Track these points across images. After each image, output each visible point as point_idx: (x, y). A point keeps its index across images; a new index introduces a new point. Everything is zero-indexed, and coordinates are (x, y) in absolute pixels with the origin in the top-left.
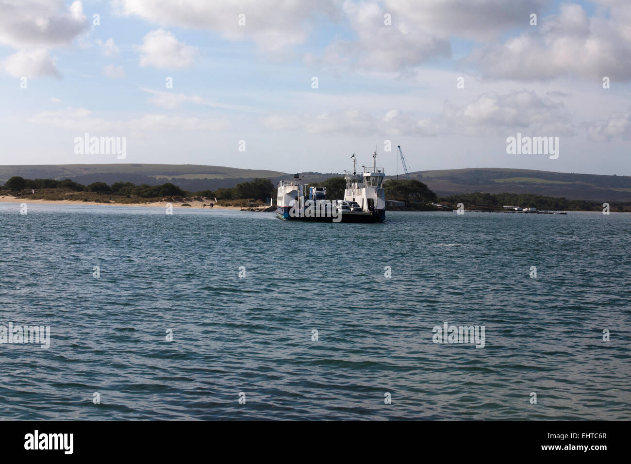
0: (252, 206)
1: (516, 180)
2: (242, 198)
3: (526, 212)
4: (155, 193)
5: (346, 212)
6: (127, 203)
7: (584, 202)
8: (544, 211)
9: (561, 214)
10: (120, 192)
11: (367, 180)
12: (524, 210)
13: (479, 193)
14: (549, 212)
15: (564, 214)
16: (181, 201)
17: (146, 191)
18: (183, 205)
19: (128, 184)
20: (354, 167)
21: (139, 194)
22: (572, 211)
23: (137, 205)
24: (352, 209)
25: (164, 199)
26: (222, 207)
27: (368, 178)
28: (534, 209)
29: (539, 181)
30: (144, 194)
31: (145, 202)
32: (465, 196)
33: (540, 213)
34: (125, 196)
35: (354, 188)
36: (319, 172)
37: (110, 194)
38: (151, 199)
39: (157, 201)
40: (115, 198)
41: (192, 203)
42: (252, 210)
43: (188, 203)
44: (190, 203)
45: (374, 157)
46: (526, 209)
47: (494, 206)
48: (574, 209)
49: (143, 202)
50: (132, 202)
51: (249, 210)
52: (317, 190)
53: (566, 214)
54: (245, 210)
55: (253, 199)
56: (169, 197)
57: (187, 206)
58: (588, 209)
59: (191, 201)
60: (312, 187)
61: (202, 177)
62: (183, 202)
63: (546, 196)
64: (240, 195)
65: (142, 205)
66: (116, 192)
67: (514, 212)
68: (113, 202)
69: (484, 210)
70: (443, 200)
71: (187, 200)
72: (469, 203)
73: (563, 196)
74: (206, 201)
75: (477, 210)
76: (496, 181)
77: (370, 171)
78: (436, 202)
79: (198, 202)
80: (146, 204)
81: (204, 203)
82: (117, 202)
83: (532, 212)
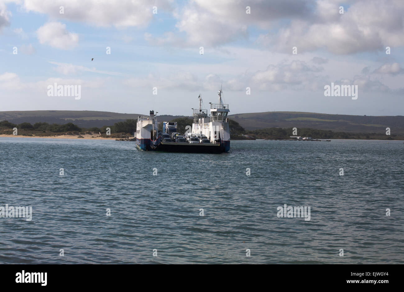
0: (123, 137)
1: (300, 119)
2: (118, 132)
3: (304, 140)
4: (61, 129)
5: (196, 143)
6: (43, 136)
7: (344, 133)
8: (315, 140)
9: (327, 141)
10: (39, 129)
11: (214, 115)
12: (303, 139)
13: (275, 128)
14: (319, 140)
15: (329, 141)
16: (78, 134)
17: (56, 128)
18: (78, 137)
19: (44, 124)
20: (200, 105)
21: (51, 130)
22: (336, 139)
23: (49, 138)
24: (201, 141)
25: (66, 133)
26: (104, 138)
27: (214, 113)
28: (310, 138)
29: (315, 119)
30: (54, 130)
31: (54, 135)
32: (265, 130)
33: (313, 141)
34: (42, 132)
35: (201, 123)
36: (171, 115)
37: (33, 130)
38: (59, 133)
39: (62, 135)
40: (36, 133)
41: (85, 136)
42: (123, 140)
43: (82, 135)
44: (83, 136)
45: (220, 95)
46: (305, 138)
47: (284, 136)
48: (337, 137)
49: (53, 135)
50: (46, 136)
51: (120, 140)
52: (170, 124)
53: (330, 141)
54: (118, 140)
55: (124, 133)
56: (70, 132)
57: (81, 138)
58: (347, 138)
59: (84, 134)
60: (165, 122)
61: (94, 119)
62: (79, 135)
63: (319, 129)
64: (117, 130)
65: (52, 137)
66: (36, 129)
67: (296, 140)
68: (34, 135)
69: (276, 139)
70: (251, 133)
71: (82, 134)
72: (267, 135)
73: (330, 129)
74: (94, 134)
75: (271, 139)
76: (287, 120)
77: (216, 107)
78: (245, 134)
79: (89, 135)
80: (55, 136)
81: (93, 136)
82: (36, 135)
83: (308, 140)
